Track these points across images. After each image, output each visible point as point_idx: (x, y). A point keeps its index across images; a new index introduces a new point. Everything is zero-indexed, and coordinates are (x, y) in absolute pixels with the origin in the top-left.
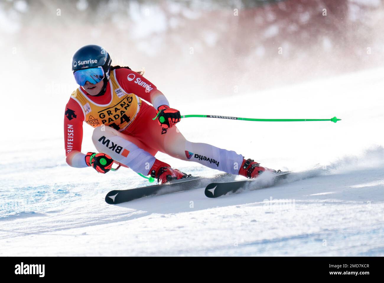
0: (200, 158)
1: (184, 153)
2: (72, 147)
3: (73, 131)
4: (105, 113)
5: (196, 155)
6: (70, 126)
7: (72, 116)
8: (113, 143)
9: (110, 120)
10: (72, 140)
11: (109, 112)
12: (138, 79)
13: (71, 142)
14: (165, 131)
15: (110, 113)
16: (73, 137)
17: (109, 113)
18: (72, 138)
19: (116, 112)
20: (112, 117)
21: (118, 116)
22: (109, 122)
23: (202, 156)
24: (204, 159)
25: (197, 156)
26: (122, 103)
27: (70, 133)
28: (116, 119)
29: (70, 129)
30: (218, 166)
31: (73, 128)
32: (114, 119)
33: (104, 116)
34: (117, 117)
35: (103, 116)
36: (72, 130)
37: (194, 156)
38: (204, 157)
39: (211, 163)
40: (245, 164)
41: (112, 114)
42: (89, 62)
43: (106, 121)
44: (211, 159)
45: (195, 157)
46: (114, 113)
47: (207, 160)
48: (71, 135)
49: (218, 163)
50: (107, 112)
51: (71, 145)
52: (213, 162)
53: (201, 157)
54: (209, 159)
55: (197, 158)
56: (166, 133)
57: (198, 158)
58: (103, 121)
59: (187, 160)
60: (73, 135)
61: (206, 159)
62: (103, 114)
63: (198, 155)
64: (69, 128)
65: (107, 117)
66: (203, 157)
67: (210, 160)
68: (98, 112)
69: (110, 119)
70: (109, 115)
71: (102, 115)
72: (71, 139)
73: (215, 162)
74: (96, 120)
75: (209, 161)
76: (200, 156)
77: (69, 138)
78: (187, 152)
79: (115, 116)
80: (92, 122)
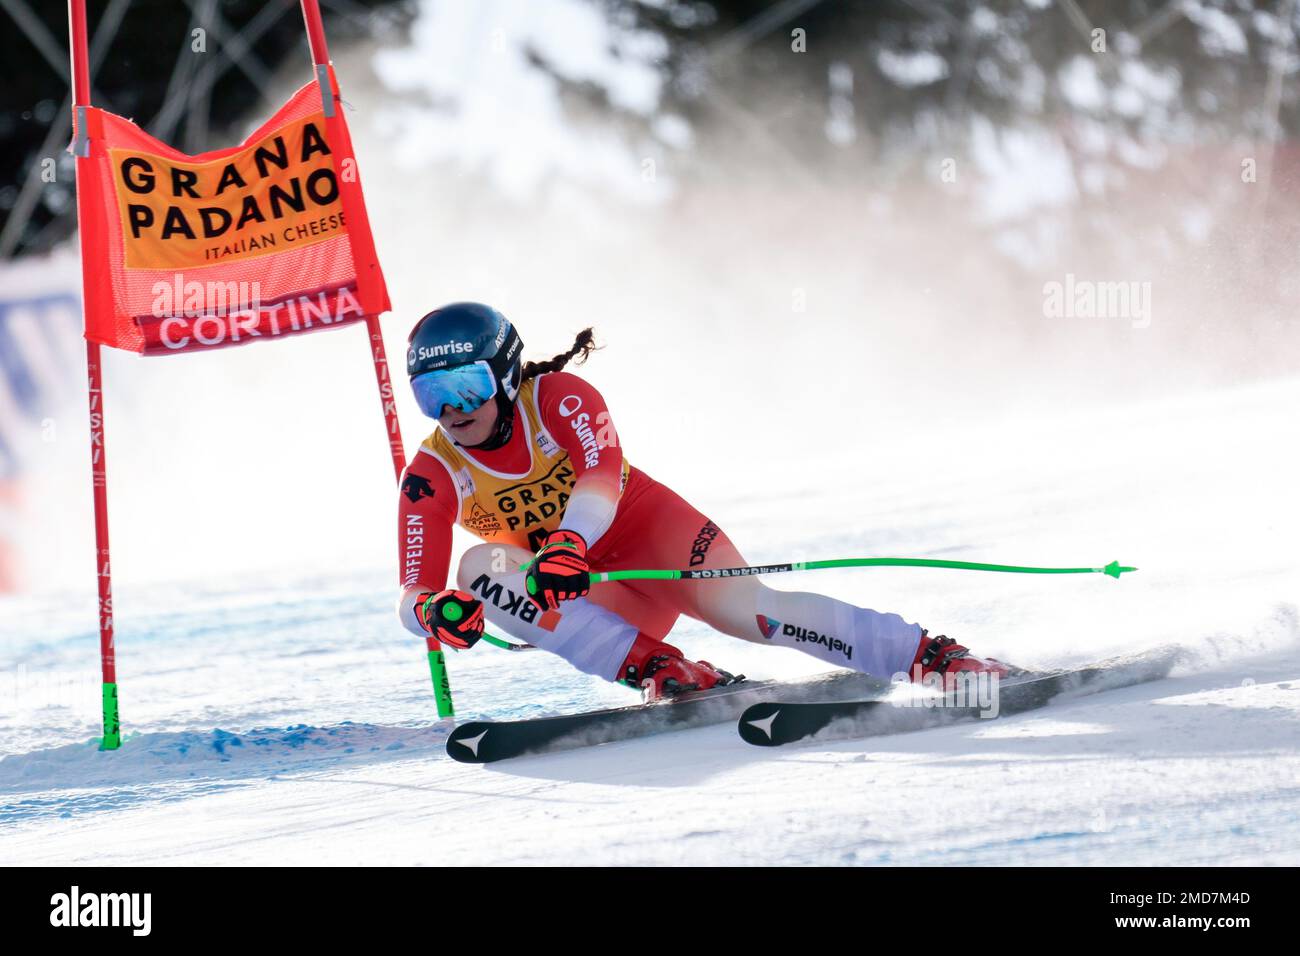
0: (798, 635)
1: (755, 621)
2: (418, 570)
3: (421, 532)
4: (515, 495)
5: (786, 627)
6: (414, 519)
7: (421, 491)
8: (511, 594)
9: (531, 518)
10: (420, 554)
11: (526, 494)
12: (583, 419)
13: (417, 559)
14: (698, 559)
15: (530, 498)
16: (420, 546)
17: (527, 497)
18: (419, 549)
19: (545, 494)
20: (534, 508)
21: (553, 506)
22: (527, 524)
23: (805, 631)
24: (809, 637)
25: (790, 630)
26: (560, 471)
27: (412, 537)
28: (546, 515)
29: (412, 527)
30: (849, 658)
31: (421, 524)
32: (541, 516)
33: (513, 505)
34: (548, 509)
35: (509, 505)
36: (418, 528)
37: (781, 628)
38: (811, 633)
39: (830, 649)
40: (927, 650)
41: (534, 500)
42: (449, 349)
43: (518, 521)
44: (831, 640)
45: (785, 632)
46: (541, 499)
47: (820, 642)
48: (417, 543)
49: (850, 648)
50: (522, 493)
51: (415, 567)
52: (836, 646)
53: (801, 633)
54: (823, 638)
55: (792, 634)
56: (702, 562)
57: (795, 637)
58: (509, 520)
59: (763, 643)
60: (421, 541)
61: (815, 638)
62: (510, 499)
63: (791, 627)
64: (409, 523)
65: (521, 510)
66: (807, 634)
67: (828, 641)
68: (497, 494)
69: (528, 514)
70: (527, 503)
71: (505, 503)
72: (417, 550)
73: (840, 646)
74: (491, 519)
75: (826, 644)
76: (799, 629)
77: (411, 551)
78: (761, 619)
79: (542, 508)
80: (480, 523)
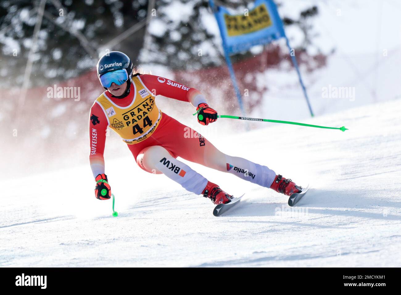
0: (238, 171)
1: (226, 165)
2: (96, 148)
3: (96, 135)
4: (129, 114)
5: (235, 167)
6: (94, 130)
7: (96, 122)
8: (172, 164)
9: (134, 121)
10: (96, 143)
12: (170, 82)
13: (95, 144)
14: (203, 144)
16: (96, 140)
17: (133, 114)
18: (96, 141)
19: (139, 112)
20: (135, 117)
22: (133, 123)
23: (241, 169)
24: (242, 171)
25: (236, 169)
26: (145, 103)
27: (94, 136)
28: (139, 119)
29: (94, 133)
30: (253, 179)
31: (96, 132)
33: (128, 118)
34: (140, 117)
36: (95, 133)
37: (233, 168)
38: (242, 170)
40: (278, 179)
41: (135, 115)
42: (115, 65)
43: (130, 122)
44: (248, 172)
45: (234, 169)
46: (137, 114)
50: (131, 113)
51: (95, 147)
52: (249, 174)
54: (246, 172)
55: (236, 170)
57: (237, 171)
58: (127, 123)
60: (96, 138)
61: (244, 172)
62: (127, 116)
63: (237, 168)
64: (93, 131)
68: (123, 115)
70: (133, 116)
71: (126, 117)
72: (95, 141)
73: (251, 175)
74: (121, 123)
76: (239, 169)
77: (94, 141)
78: (228, 165)
80: (117, 126)
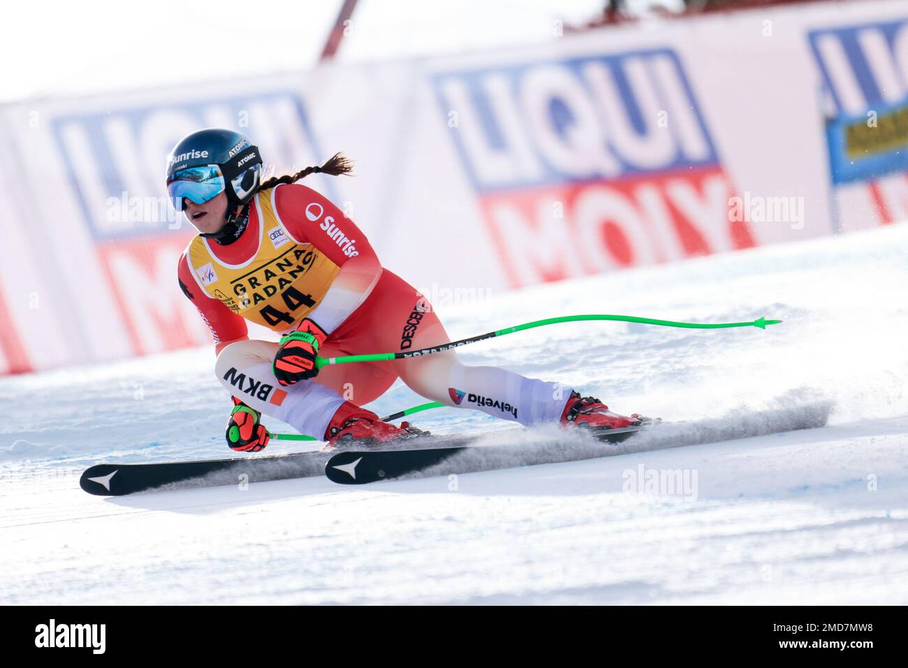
0: (479, 402)
1: (448, 392)
4: (245, 282)
5: (470, 396)
8: (251, 381)
9: (258, 298)
11: (253, 281)
12: (330, 221)
14: (407, 343)
15: (255, 283)
21: (274, 288)
22: (256, 303)
23: (483, 398)
24: (487, 403)
25: (473, 398)
26: (281, 261)
28: (269, 295)
30: (516, 417)
32: (265, 296)
33: (244, 290)
34: (271, 291)
35: (241, 290)
37: (466, 398)
38: (488, 399)
39: (503, 410)
40: (572, 409)
41: (259, 285)
42: (190, 156)
44: (503, 404)
45: (470, 400)
47: (494, 406)
49: (516, 410)
50: (250, 280)
52: (506, 408)
53: (481, 400)
54: (497, 403)
55: (474, 401)
56: (409, 346)
57: (476, 402)
61: (491, 403)
62: (241, 285)
63: (474, 396)
66: (485, 401)
67: (500, 405)
68: (232, 283)
69: (255, 295)
70: (254, 287)
71: (239, 289)
73: (510, 409)
74: (231, 302)
75: (499, 407)
76: (479, 397)
78: (452, 391)
79: (266, 290)
